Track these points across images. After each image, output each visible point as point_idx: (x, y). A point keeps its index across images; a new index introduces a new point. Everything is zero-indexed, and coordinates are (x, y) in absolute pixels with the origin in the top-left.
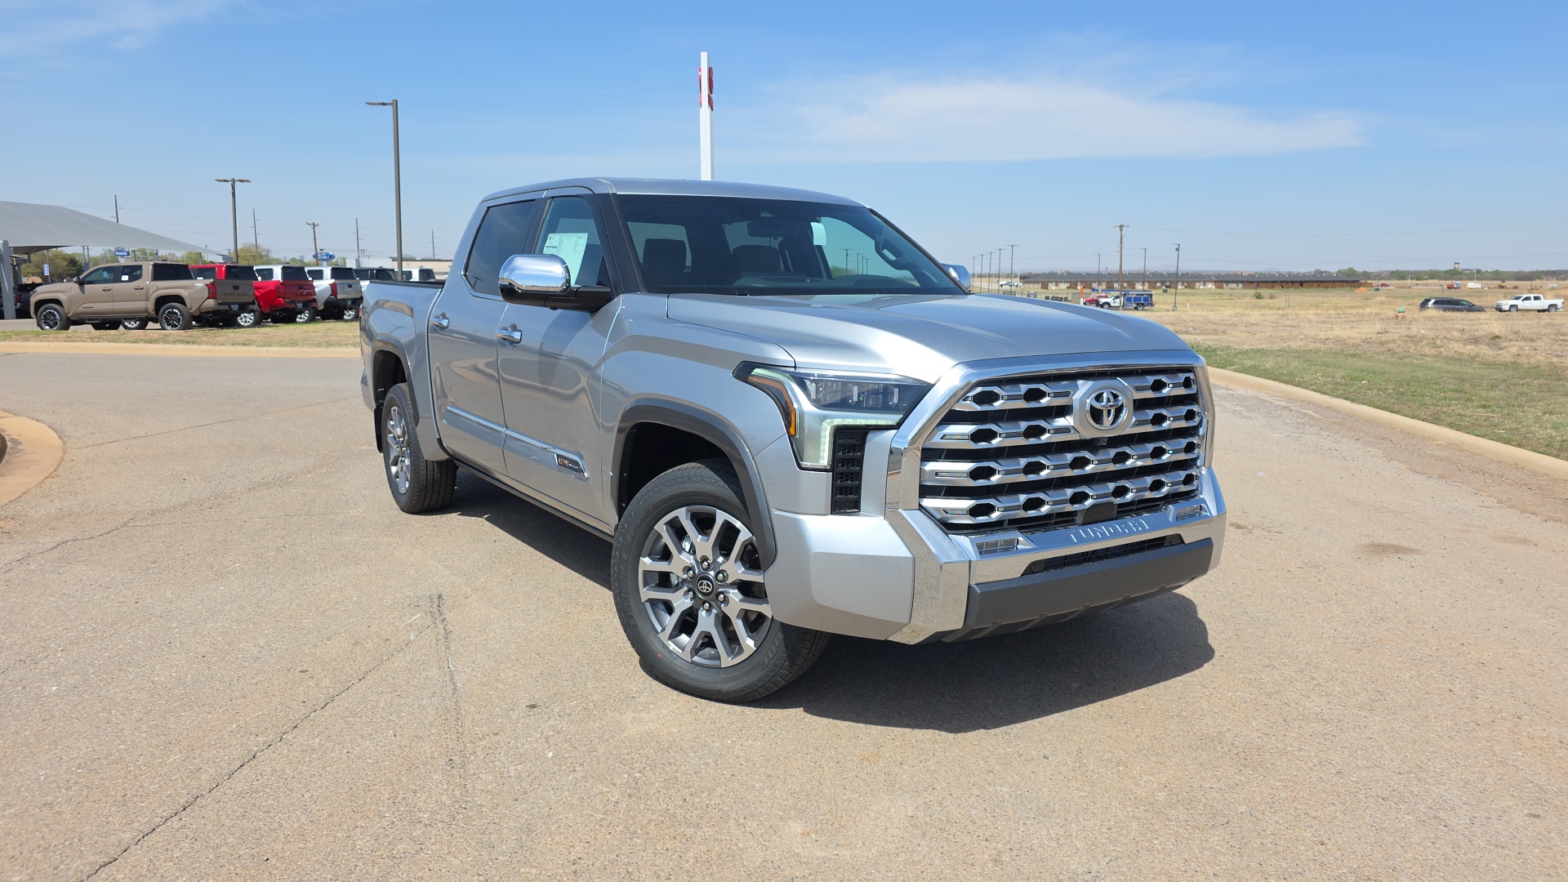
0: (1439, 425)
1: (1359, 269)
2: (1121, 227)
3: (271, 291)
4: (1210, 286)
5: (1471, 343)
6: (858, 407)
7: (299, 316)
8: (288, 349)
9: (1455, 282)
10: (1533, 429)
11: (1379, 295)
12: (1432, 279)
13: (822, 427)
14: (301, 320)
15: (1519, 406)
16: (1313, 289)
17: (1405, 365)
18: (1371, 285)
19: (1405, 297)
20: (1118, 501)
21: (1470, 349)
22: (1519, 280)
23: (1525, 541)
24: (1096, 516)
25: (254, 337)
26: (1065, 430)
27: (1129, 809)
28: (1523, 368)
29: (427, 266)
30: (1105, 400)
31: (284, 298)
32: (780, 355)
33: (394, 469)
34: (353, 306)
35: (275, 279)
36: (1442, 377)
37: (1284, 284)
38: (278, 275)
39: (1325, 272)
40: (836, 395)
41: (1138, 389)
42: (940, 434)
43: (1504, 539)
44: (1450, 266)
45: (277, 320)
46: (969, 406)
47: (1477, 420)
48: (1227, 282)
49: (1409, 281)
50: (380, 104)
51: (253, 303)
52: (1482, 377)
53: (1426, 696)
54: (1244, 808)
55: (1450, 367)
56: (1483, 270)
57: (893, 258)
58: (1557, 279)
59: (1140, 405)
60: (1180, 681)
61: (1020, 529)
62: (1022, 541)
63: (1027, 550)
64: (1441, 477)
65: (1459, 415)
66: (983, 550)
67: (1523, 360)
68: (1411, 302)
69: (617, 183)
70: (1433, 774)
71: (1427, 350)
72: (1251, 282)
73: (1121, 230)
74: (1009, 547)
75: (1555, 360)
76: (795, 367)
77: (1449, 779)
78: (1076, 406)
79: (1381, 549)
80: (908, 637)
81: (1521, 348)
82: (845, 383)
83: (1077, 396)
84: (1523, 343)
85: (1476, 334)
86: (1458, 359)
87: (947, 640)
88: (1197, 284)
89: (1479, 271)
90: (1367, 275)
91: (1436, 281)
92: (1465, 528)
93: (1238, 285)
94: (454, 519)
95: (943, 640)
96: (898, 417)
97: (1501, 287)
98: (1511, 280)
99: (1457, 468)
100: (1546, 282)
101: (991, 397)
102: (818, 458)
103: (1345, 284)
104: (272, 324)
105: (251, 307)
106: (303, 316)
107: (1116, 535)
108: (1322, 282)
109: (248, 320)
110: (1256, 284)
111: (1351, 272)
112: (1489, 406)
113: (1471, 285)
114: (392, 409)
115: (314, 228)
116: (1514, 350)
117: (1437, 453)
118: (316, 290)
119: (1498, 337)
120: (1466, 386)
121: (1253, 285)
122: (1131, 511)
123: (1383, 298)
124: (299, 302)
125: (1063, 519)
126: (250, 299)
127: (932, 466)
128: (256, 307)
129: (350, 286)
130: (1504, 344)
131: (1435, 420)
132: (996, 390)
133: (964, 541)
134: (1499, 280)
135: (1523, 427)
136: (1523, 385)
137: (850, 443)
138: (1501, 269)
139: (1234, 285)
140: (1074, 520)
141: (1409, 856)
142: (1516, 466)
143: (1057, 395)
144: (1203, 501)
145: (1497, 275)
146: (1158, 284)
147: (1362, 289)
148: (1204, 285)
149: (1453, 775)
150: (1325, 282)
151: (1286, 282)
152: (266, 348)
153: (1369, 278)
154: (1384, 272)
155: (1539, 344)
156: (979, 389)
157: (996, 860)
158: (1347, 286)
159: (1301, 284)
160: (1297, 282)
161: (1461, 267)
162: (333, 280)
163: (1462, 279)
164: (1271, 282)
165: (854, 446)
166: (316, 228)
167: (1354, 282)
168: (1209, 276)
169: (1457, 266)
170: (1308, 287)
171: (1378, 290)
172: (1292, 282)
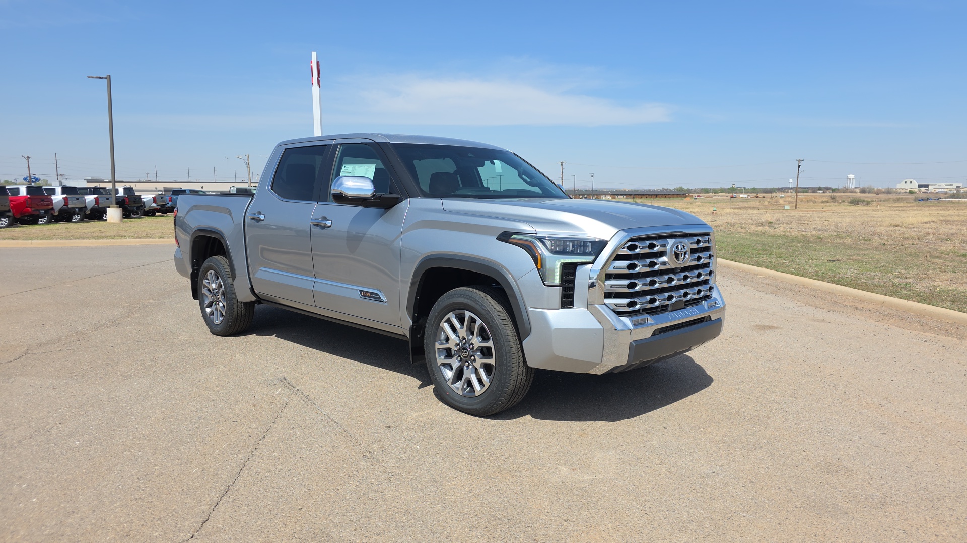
0: (761, 267)
1: (685, 187)
2: (562, 163)
3: (20, 203)
4: (608, 197)
5: (760, 226)
6: (572, 253)
7: (40, 220)
8: (46, 241)
9: (734, 194)
10: (806, 267)
11: (696, 202)
12: (722, 192)
13: (555, 264)
14: (41, 223)
15: (796, 257)
16: (663, 199)
17: (732, 237)
18: (692, 196)
19: (709, 203)
20: (685, 299)
21: (760, 229)
22: (765, 193)
23: (824, 321)
24: (676, 307)
25: (16, 234)
26: (664, 264)
27: (715, 446)
28: (789, 237)
29: (128, 185)
30: (680, 249)
31: (31, 208)
32: (525, 227)
33: (208, 310)
34: (79, 212)
35: (21, 194)
36: (753, 243)
37: (647, 196)
38: (23, 191)
39: (668, 189)
40: (561, 247)
41: (692, 243)
42: (612, 266)
43: (814, 321)
44: (730, 186)
45: (24, 222)
46: (626, 252)
47: (778, 264)
48: (618, 195)
49: (711, 194)
50: (98, 78)
51: (9, 211)
52: (772, 243)
53: (816, 390)
54: (764, 441)
55: (755, 238)
56: (747, 188)
57: (529, 180)
58: (783, 192)
59: (693, 251)
60: (706, 391)
61: (647, 313)
62: (650, 320)
63: (653, 323)
64: (772, 293)
65: (769, 262)
66: (635, 325)
67: (788, 234)
68: (713, 205)
69: (387, 136)
70: (835, 421)
71: (740, 230)
72: (630, 195)
73: (562, 165)
74: (643, 323)
75: (803, 233)
76: (536, 234)
77: (842, 422)
78: (669, 252)
79: (763, 328)
80: (599, 371)
81: (785, 228)
82: (564, 241)
83: (668, 247)
84: (785, 225)
85: (760, 221)
86: (756, 234)
87: (616, 371)
88: (602, 196)
89: (745, 188)
90: (689, 190)
91: (724, 194)
92: (795, 316)
93: (623, 197)
94: (253, 337)
95: (614, 372)
96: (592, 258)
97: (757, 197)
98: (761, 193)
99: (778, 288)
100: (778, 194)
101: (635, 247)
102: (553, 279)
103: (679, 195)
104: (20, 225)
105: (8, 214)
106: (43, 220)
107: (686, 316)
108: (667, 194)
109: (3, 223)
111: (681, 189)
112: (782, 257)
113: (742, 195)
114: (208, 273)
115: (28, 160)
116: (782, 229)
117: (765, 281)
118: (54, 201)
119: (771, 222)
120: (767, 247)
122: (689, 304)
123: (699, 203)
124: (42, 210)
125: (663, 308)
126: (7, 209)
127: (609, 282)
128: (10, 214)
129: (77, 199)
130: (776, 226)
131: (758, 265)
132: (636, 243)
133: (626, 320)
134: (755, 193)
135: (801, 267)
136: (793, 246)
137: (569, 271)
138: (756, 187)
139: (621, 197)
140: (667, 309)
141: (842, 453)
142: (804, 286)
143: (661, 246)
144: (715, 299)
145: (754, 190)
146: (581, 197)
147: (688, 198)
148: (606, 196)
149: (843, 421)
151: (649, 195)
152: (30, 241)
153: (691, 192)
154: (698, 189)
155: (792, 225)
156: (630, 243)
157: (669, 472)
158: (680, 197)
159: (657, 195)
160: (654, 195)
161: (736, 186)
162: (65, 196)
163: (736, 193)
165: (571, 273)
166: (30, 160)
167: (683, 194)
168: (608, 192)
169: (734, 185)
171: (696, 199)
172: (652, 195)
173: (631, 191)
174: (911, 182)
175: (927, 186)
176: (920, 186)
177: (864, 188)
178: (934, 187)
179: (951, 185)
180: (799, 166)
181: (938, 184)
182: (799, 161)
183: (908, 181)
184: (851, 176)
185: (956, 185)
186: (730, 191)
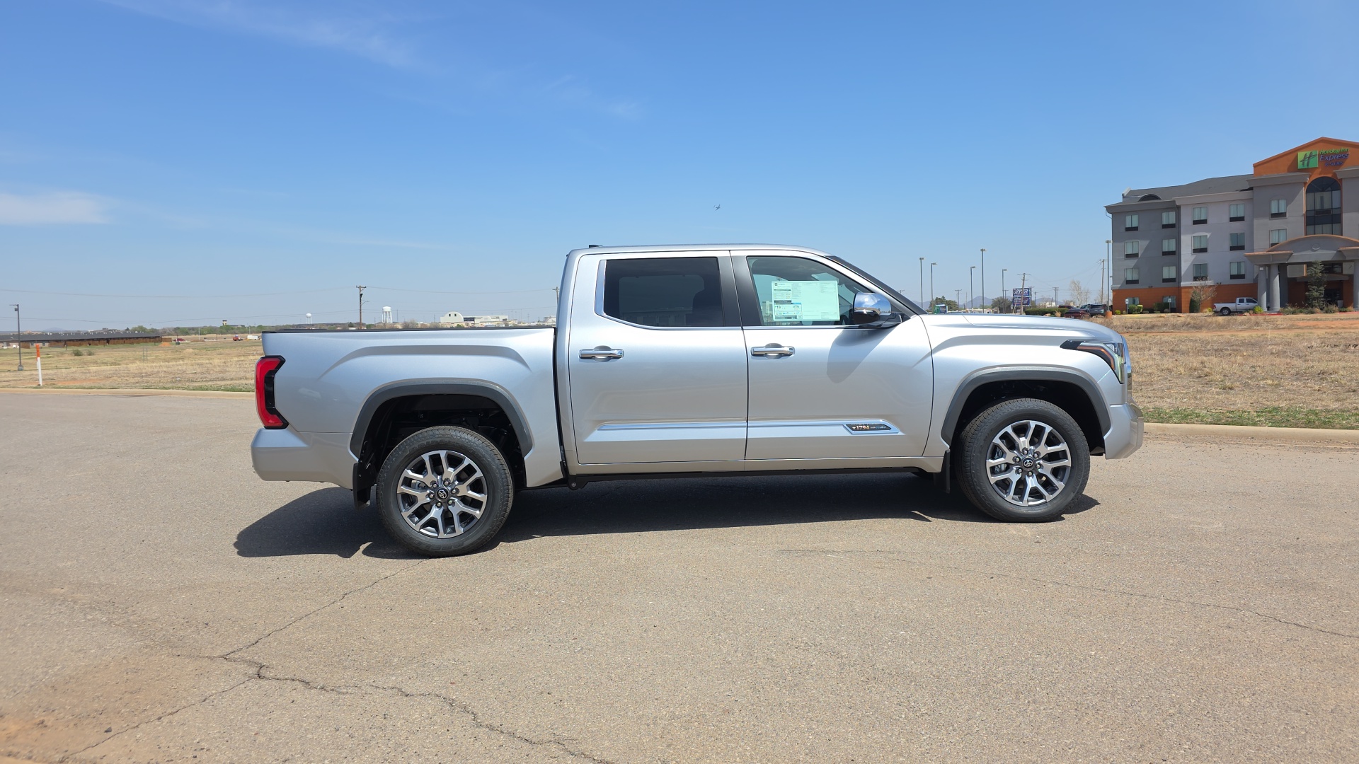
4: (14, 346)
11: (179, 348)
12: (210, 333)
16: (119, 346)
18: (170, 340)
19: (204, 349)
37: (91, 342)
48: (34, 341)
49: (195, 336)
56: (247, 326)
72: (57, 341)
89: (243, 326)
90: (165, 332)
91: (215, 335)
93: (44, 344)
103: (148, 340)
108: (127, 338)
110: (64, 343)
121: (60, 344)
139: (40, 345)
147: (164, 344)
148: (8, 345)
150: (130, 338)
151: (93, 340)
153: (163, 335)
154: (172, 329)
158: (150, 341)
160: (103, 339)
161: (227, 324)
164: (77, 340)
167: (155, 338)
169: (225, 323)
170: (114, 344)
171: (177, 344)
172: (99, 340)
173: (57, 334)
174: (455, 315)
175: (472, 319)
176: (466, 319)
177: (405, 323)
178: (480, 320)
179: (498, 318)
180: (361, 295)
181: (484, 317)
182: (360, 287)
183: (453, 315)
184: (387, 309)
185: (502, 318)
186: (224, 330)
